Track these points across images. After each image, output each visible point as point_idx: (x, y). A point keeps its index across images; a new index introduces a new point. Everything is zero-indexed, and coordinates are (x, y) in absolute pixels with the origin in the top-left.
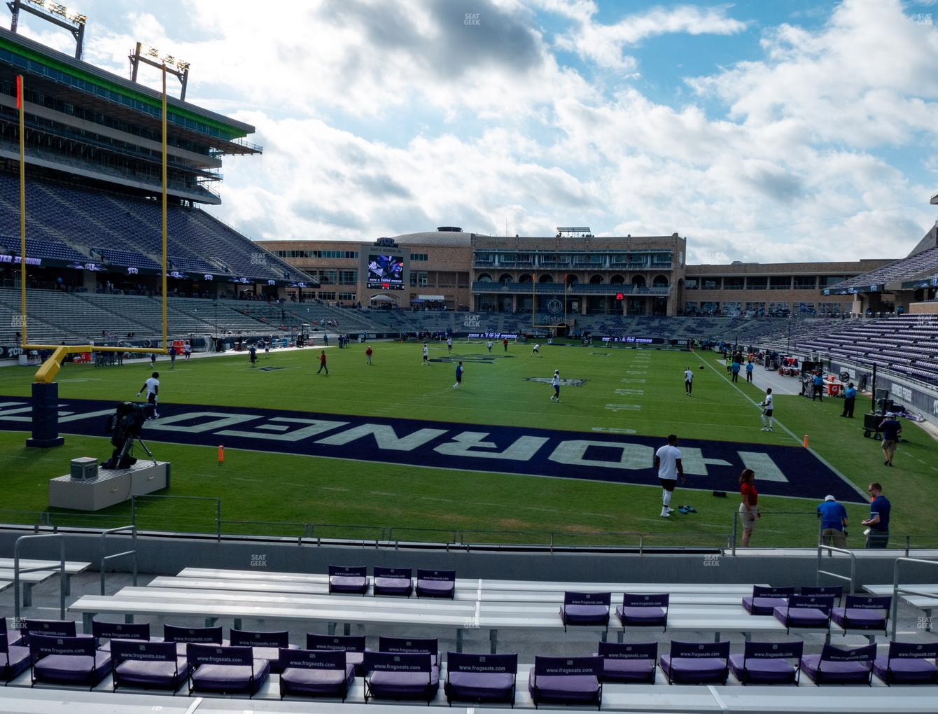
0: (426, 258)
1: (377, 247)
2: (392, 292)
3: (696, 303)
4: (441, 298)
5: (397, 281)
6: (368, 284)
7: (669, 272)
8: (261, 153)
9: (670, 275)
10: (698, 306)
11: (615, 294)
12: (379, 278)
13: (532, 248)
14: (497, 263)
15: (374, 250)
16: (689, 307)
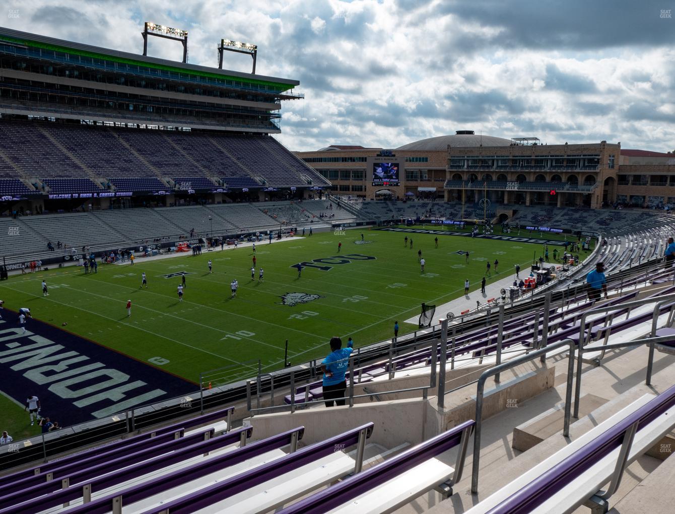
0: (426, 160)
1: (379, 157)
2: (391, 188)
3: (626, 196)
4: (434, 189)
5: (394, 180)
6: (373, 183)
7: (597, 173)
8: (304, 98)
9: (597, 176)
10: (628, 198)
11: (549, 191)
12: (381, 178)
13: (492, 154)
14: (465, 167)
15: (377, 159)
16: (619, 199)
